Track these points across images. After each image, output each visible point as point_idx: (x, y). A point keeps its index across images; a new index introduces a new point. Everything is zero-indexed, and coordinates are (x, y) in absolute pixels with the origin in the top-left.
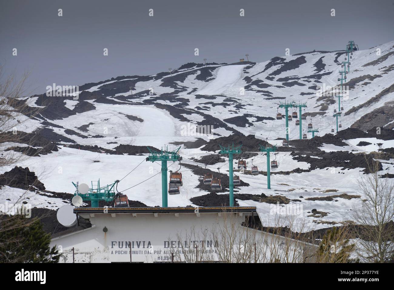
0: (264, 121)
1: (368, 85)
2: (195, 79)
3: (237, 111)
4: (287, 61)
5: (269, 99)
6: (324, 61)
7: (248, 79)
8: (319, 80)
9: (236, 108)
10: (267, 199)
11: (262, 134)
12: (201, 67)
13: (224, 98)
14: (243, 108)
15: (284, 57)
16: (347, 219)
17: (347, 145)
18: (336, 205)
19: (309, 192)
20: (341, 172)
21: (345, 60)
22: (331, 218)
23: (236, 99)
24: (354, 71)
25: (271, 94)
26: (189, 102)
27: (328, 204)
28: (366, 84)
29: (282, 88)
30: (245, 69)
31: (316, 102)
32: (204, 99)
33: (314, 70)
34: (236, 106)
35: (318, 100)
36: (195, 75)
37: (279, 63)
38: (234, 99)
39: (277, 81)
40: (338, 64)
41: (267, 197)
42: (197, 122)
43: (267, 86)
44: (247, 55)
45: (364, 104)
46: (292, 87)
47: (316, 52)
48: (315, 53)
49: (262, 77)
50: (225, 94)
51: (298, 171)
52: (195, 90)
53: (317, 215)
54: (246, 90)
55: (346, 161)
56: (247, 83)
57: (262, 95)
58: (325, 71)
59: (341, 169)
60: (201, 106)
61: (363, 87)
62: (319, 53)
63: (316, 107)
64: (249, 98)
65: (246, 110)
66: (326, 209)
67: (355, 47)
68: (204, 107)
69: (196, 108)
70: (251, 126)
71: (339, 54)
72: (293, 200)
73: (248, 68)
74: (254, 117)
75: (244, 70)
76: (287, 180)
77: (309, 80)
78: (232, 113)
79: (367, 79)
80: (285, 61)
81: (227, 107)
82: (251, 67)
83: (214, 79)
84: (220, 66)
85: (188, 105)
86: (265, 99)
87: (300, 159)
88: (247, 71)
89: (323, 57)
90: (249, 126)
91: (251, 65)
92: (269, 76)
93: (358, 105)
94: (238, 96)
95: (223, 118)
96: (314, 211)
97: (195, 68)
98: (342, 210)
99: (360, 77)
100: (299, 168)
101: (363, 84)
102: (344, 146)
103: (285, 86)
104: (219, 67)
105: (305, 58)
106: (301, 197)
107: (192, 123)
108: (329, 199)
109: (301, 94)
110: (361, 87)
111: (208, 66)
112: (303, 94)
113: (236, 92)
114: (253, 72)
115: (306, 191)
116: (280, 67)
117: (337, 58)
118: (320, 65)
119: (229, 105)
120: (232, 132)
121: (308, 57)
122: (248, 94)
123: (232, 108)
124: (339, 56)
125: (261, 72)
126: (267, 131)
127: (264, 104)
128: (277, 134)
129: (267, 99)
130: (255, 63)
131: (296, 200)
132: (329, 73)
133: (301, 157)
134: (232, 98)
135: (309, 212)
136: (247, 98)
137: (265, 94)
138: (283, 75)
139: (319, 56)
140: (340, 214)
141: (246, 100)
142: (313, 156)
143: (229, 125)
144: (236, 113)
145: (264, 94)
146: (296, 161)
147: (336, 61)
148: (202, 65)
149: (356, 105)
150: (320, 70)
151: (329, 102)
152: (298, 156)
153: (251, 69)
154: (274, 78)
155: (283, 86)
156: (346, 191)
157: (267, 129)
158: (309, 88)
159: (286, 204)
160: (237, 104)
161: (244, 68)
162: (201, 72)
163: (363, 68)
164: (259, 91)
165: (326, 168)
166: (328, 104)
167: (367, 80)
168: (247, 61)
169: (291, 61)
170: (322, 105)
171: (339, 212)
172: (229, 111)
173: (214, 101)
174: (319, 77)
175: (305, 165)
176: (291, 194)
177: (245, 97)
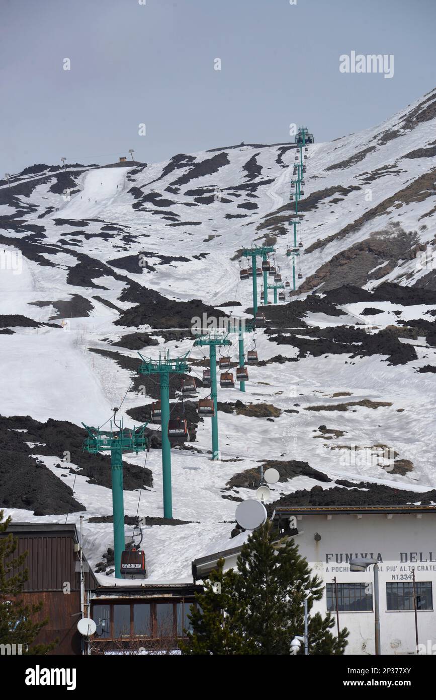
0: (173, 263)
1: (340, 203)
2: (48, 192)
3: (127, 246)
4: (198, 160)
5: (174, 225)
6: (260, 161)
7: (136, 192)
8: (253, 193)
9: (123, 242)
10: (245, 410)
11: (170, 286)
12: (58, 172)
13: (102, 225)
14: (135, 242)
15: (193, 155)
16: (376, 441)
17: (345, 314)
18: (354, 418)
19: (306, 396)
20: (349, 362)
21: (296, 159)
22: (351, 439)
23: (121, 226)
24: (311, 178)
25: (176, 217)
26: (45, 230)
27: (342, 417)
28: (336, 201)
29: (195, 207)
30: (130, 175)
31: (256, 231)
32: (69, 226)
33: (245, 177)
34: (124, 239)
35: (258, 228)
36: (49, 185)
37: (185, 165)
38: (118, 226)
39: (186, 194)
40: (284, 167)
41: (244, 406)
42: (67, 266)
43: (168, 203)
44: (131, 151)
45: (335, 234)
46: (210, 205)
47: (245, 145)
48: (244, 147)
49: (159, 188)
50: (101, 218)
51: (279, 359)
52: (50, 210)
53: (327, 435)
54: (135, 210)
55: (356, 344)
56: (135, 198)
57: (162, 218)
58: (263, 178)
59: (349, 357)
60: (68, 238)
61: (331, 206)
62: (250, 147)
63: (257, 240)
64: (142, 224)
65: (141, 246)
66: (339, 425)
67: (309, 138)
68: (72, 240)
69: (60, 241)
70: (152, 272)
71: (284, 150)
72: (286, 411)
73: (134, 172)
74: (155, 256)
75: (128, 177)
76: (263, 375)
77: (238, 193)
78: (119, 251)
79: (337, 193)
80: (195, 161)
81: (110, 239)
82: (140, 171)
83: (79, 191)
84: (88, 170)
85: (44, 236)
86: (169, 225)
87: (281, 341)
88: (133, 177)
89: (258, 154)
90: (149, 272)
91: (139, 168)
92: (171, 187)
93: (326, 237)
94: (123, 221)
95: (105, 258)
96: (323, 428)
97: (47, 173)
98: (367, 427)
99: (326, 190)
100: (280, 356)
101: (331, 202)
102: (341, 316)
103: (199, 204)
104: (86, 170)
105: (228, 156)
106: (297, 405)
107: (58, 268)
108: (342, 408)
109: (226, 218)
110: (328, 207)
111: (68, 170)
112: (229, 216)
113: (119, 213)
114: (143, 179)
115: (301, 394)
116: (187, 172)
117: (280, 156)
118: (252, 168)
119: (112, 236)
120: (126, 283)
121: (232, 154)
122: (140, 216)
123: (118, 241)
124: (283, 152)
125: (157, 180)
126: (178, 279)
127: (168, 234)
128: (196, 285)
129: (170, 225)
130: (145, 165)
131: (291, 410)
132: (269, 182)
133: (281, 338)
134: (115, 224)
135: (315, 431)
136: (139, 224)
137: (168, 216)
138: (194, 184)
139: (251, 152)
140: (364, 433)
141: (139, 227)
142: (302, 335)
143: (118, 271)
144: (125, 249)
145: (166, 216)
146: (275, 343)
147: (279, 161)
148: (58, 168)
149: (323, 237)
150: (254, 177)
151: (277, 231)
152: (276, 335)
153: (139, 174)
154: (180, 189)
155: (196, 203)
156: (366, 395)
157: (178, 277)
158: (238, 207)
159: (275, 417)
160: (125, 234)
161: (128, 173)
162: (58, 180)
163: (325, 173)
164: (156, 212)
165: (324, 355)
166: (276, 235)
167: (337, 195)
168: (132, 160)
169: (205, 161)
170: (266, 236)
171: (361, 430)
172: (114, 247)
173: (88, 230)
174: (254, 187)
175: (290, 351)
176: (279, 400)
177: (136, 222)
